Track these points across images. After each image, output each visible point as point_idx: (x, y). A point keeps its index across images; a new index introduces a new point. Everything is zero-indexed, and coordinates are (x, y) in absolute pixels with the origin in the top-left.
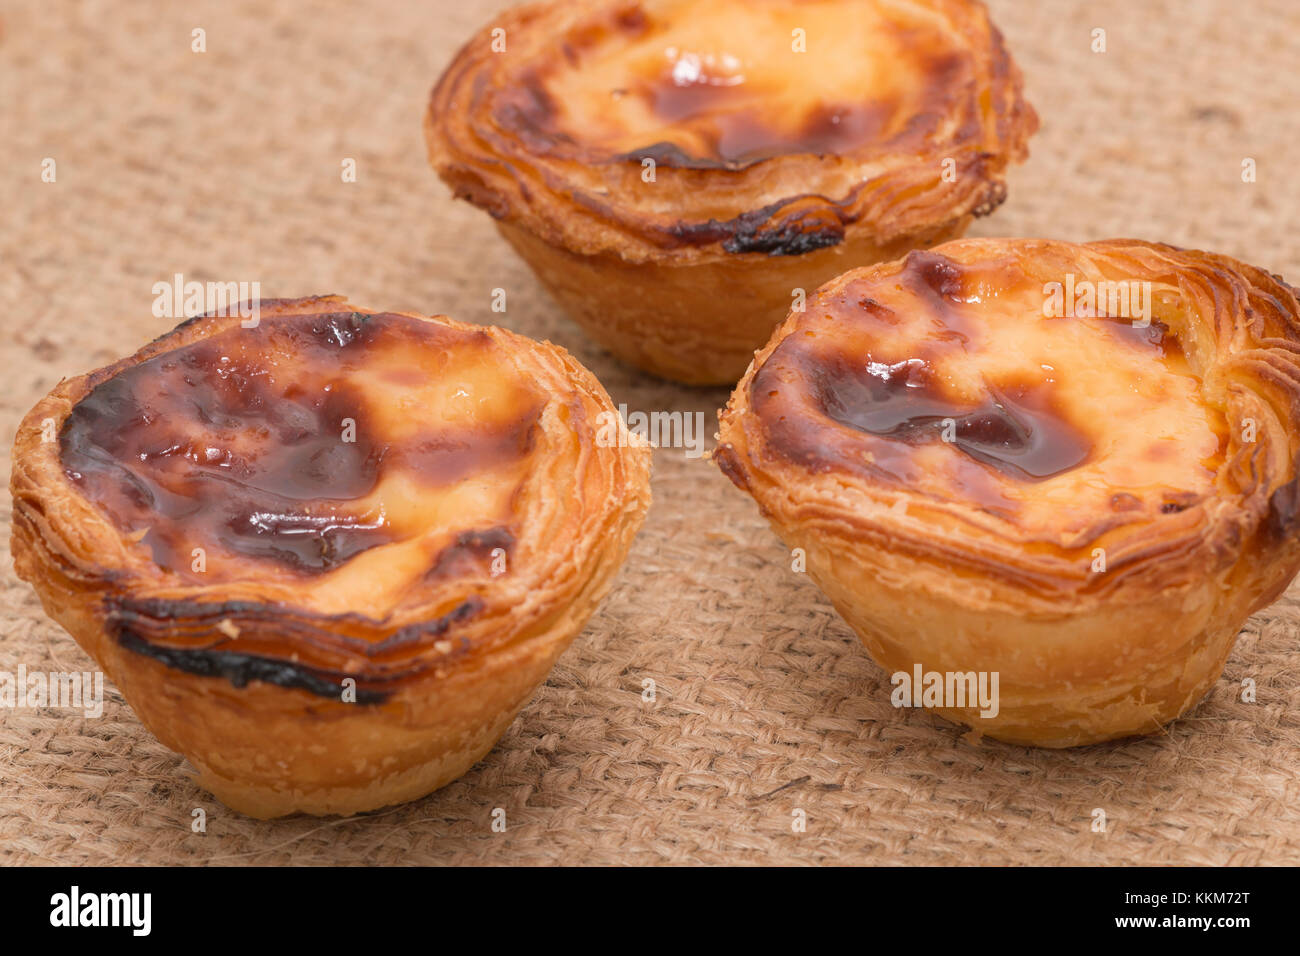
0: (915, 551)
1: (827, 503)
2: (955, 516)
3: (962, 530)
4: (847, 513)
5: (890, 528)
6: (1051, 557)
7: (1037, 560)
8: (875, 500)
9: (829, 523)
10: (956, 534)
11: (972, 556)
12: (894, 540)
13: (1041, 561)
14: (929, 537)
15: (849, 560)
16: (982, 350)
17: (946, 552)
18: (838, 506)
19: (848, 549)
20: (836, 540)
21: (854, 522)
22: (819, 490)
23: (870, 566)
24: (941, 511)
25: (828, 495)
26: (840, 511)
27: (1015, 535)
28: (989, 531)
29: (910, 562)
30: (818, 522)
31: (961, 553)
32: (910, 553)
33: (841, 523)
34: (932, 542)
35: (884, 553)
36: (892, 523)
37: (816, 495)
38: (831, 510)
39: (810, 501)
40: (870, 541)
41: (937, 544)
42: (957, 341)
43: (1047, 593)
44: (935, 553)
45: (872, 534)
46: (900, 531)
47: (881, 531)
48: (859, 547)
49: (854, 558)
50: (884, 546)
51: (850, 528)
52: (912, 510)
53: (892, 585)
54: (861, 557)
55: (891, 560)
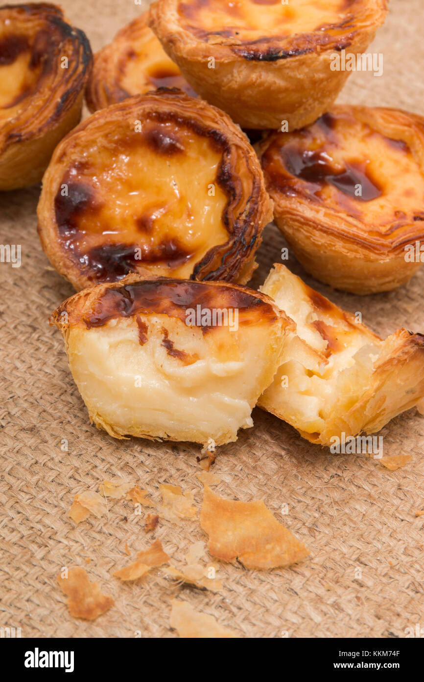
0: (326, 231)
1: (294, 209)
2: (342, 219)
3: (345, 225)
4: (301, 214)
5: (318, 222)
6: (378, 238)
7: (373, 239)
8: (312, 209)
9: (294, 217)
10: (343, 227)
11: (349, 236)
12: (319, 227)
13: (375, 239)
14: (333, 227)
15: (300, 231)
16: (343, 149)
17: (339, 233)
18: (298, 211)
19: (300, 227)
20: (297, 224)
21: (303, 217)
22: (290, 204)
23: (309, 234)
24: (337, 216)
25: (294, 206)
26: (298, 213)
27: (364, 227)
28: (355, 226)
29: (325, 235)
30: (289, 216)
31: (345, 234)
32: (325, 232)
33: (298, 218)
34: (334, 229)
35: (315, 230)
36: (319, 220)
37: (289, 206)
38: (295, 212)
39: (286, 207)
40: (310, 226)
41: (336, 230)
42: (333, 145)
43: (376, 251)
44: (335, 233)
45: (311, 223)
46: (322, 223)
47: (314, 222)
48: (305, 227)
49: (302, 230)
50: (315, 228)
51: (302, 220)
52: (326, 215)
53: (316, 242)
54: (305, 230)
55: (317, 233)
